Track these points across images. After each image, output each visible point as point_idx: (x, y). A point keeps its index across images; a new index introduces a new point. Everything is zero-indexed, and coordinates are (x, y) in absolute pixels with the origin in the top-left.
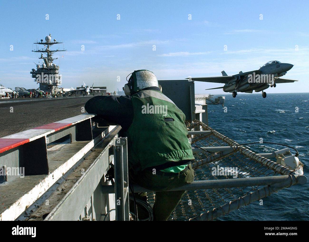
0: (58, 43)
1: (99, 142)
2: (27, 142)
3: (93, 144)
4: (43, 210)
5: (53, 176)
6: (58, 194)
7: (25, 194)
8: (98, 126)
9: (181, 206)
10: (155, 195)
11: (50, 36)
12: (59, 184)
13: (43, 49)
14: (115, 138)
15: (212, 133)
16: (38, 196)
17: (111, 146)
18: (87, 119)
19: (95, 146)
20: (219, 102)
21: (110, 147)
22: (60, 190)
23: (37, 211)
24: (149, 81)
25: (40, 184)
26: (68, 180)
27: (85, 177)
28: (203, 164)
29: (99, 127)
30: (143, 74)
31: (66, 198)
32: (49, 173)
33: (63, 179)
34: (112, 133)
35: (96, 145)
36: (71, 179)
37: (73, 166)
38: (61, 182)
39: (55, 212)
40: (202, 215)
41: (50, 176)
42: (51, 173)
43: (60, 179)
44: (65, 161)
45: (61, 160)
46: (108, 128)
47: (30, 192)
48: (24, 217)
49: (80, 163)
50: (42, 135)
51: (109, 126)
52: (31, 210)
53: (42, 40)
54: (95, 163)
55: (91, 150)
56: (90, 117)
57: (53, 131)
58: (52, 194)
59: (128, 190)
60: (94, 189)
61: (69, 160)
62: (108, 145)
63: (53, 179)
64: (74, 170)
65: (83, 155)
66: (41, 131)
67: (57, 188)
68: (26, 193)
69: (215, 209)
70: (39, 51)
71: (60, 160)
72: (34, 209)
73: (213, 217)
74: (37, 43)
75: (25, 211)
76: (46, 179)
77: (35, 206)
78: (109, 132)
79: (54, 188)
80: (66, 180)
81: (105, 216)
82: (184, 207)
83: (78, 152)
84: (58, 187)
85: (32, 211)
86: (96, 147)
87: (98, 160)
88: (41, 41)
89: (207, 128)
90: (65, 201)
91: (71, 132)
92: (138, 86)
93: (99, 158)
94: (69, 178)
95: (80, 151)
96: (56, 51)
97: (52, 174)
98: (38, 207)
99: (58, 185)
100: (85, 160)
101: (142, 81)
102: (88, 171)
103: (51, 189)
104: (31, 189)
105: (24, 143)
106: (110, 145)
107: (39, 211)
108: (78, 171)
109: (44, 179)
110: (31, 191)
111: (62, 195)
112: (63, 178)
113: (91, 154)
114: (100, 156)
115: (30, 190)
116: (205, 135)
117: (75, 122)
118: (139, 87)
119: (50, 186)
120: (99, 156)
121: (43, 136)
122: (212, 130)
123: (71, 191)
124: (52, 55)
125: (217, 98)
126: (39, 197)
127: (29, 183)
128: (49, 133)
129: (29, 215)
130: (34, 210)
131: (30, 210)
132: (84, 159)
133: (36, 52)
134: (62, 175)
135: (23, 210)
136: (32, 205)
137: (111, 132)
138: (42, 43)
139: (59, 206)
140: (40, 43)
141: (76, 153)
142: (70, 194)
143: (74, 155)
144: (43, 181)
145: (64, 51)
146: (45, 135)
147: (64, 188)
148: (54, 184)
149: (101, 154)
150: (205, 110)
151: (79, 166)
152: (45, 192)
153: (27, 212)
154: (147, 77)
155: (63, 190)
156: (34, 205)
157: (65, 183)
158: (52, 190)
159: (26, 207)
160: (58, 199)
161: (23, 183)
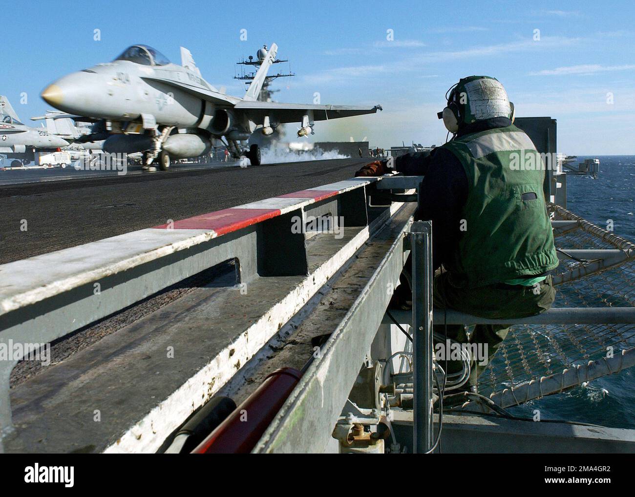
0: (280, 61)
1: (377, 230)
2: (278, 214)
3: (368, 233)
4: (306, 333)
5: (314, 280)
6: (325, 310)
7: (276, 303)
8: (370, 204)
9: (521, 356)
10: (469, 334)
11: (265, 48)
12: (323, 294)
13: (253, 73)
14: (410, 222)
15: (579, 225)
16: (295, 310)
17: (407, 234)
18: (359, 186)
19: (371, 237)
20: (588, 170)
21: (404, 236)
22: (327, 303)
23: (296, 334)
24: (493, 101)
25: (296, 289)
26: (337, 289)
27: (377, 278)
28: (563, 282)
29: (371, 206)
30: (481, 86)
31: (356, 308)
32: (309, 273)
33: (328, 287)
34: (395, 217)
35: (373, 236)
36: (342, 288)
37: (340, 268)
38: (325, 292)
39: (344, 327)
40: (566, 372)
41: (310, 278)
42: (311, 274)
43: (323, 286)
44: (330, 256)
45: (322, 255)
46: (389, 207)
47: (283, 301)
48: (277, 341)
49: (351, 262)
50: (297, 205)
51: (390, 204)
52: (286, 331)
53: (251, 58)
54: (387, 259)
55: (366, 243)
56: (364, 184)
57: (312, 201)
58: (314, 309)
59: (432, 317)
60: (387, 303)
61: (335, 255)
62: (402, 232)
63: (314, 284)
64: (344, 274)
65: (355, 250)
66: (292, 200)
67: (321, 300)
68: (279, 302)
69: (592, 362)
70: (247, 77)
71: (320, 255)
72: (290, 330)
73: (588, 378)
74: (243, 63)
75: (278, 332)
76: (305, 282)
77: (291, 325)
78: (391, 214)
79: (315, 300)
80: (333, 289)
81: (385, 363)
82: (525, 358)
83: (348, 244)
84: (322, 298)
85: (287, 333)
86: (373, 239)
87: (392, 254)
88: (249, 58)
89: (569, 217)
90: (355, 313)
91: (331, 210)
92: (472, 114)
93: (392, 252)
94: (336, 286)
95: (351, 242)
96: (277, 77)
97: (313, 275)
98: (296, 327)
99: (321, 296)
100: (358, 259)
101: (480, 103)
102: (381, 270)
103: (312, 301)
104: (285, 296)
105: (273, 216)
106: (405, 233)
107: (300, 334)
108: (350, 275)
109: (302, 282)
110: (285, 299)
111: (331, 311)
112: (328, 285)
113: (366, 249)
114: (393, 249)
115: (283, 298)
116: (566, 229)
117: (343, 190)
118: (474, 115)
119: (310, 297)
120: (391, 249)
121: (299, 207)
122: (580, 220)
123: (361, 299)
124: (270, 83)
125: (583, 162)
126: (296, 312)
127: (278, 287)
128: (306, 203)
129: (283, 339)
130: (290, 332)
131: (284, 331)
132: (357, 257)
133: (241, 78)
134: (325, 280)
135: (275, 330)
136: (287, 323)
137: (393, 216)
138: (251, 63)
139: (349, 319)
140: (247, 63)
141: (344, 246)
142: (360, 302)
143: (341, 248)
144: (300, 285)
145: (291, 75)
146: (302, 206)
147: (331, 300)
148: (316, 293)
149: (393, 246)
150: (561, 184)
151: (350, 268)
152: (304, 304)
153: (280, 333)
154: (488, 93)
155: (331, 304)
156: (289, 324)
157: (332, 293)
158: (314, 303)
159: (280, 325)
160: (327, 317)
161: (267, 288)
